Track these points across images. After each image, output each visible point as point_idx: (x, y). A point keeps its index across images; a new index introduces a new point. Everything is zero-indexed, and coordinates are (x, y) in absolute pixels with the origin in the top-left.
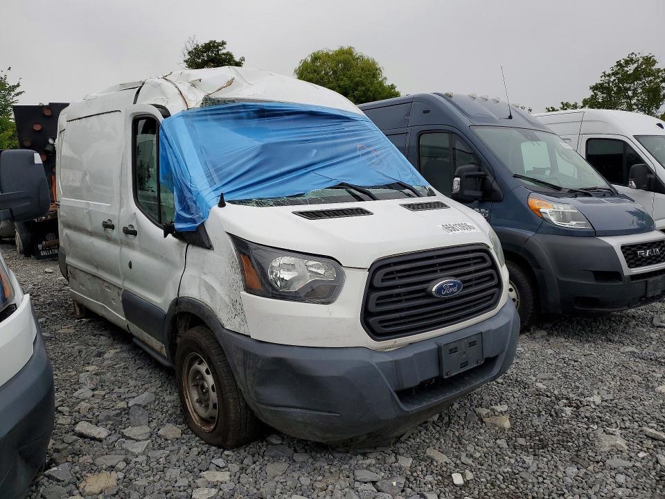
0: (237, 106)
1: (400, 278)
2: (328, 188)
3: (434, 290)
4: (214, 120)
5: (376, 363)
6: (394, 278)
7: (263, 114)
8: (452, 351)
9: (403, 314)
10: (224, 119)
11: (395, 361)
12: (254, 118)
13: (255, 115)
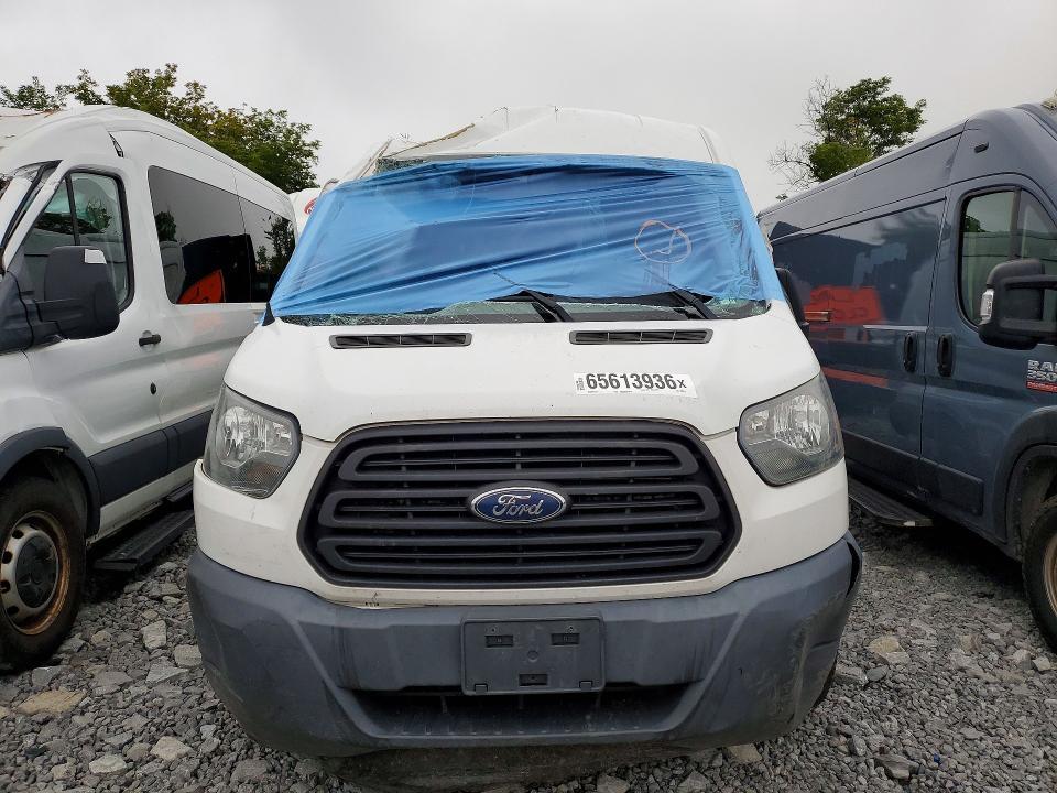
0: (424, 169)
1: (410, 468)
2: (494, 300)
3: (474, 502)
4: (385, 193)
5: (301, 623)
6: (398, 468)
7: (469, 178)
8: (491, 641)
9: (394, 541)
10: (404, 190)
11: (341, 630)
12: (454, 185)
13: (454, 180)
